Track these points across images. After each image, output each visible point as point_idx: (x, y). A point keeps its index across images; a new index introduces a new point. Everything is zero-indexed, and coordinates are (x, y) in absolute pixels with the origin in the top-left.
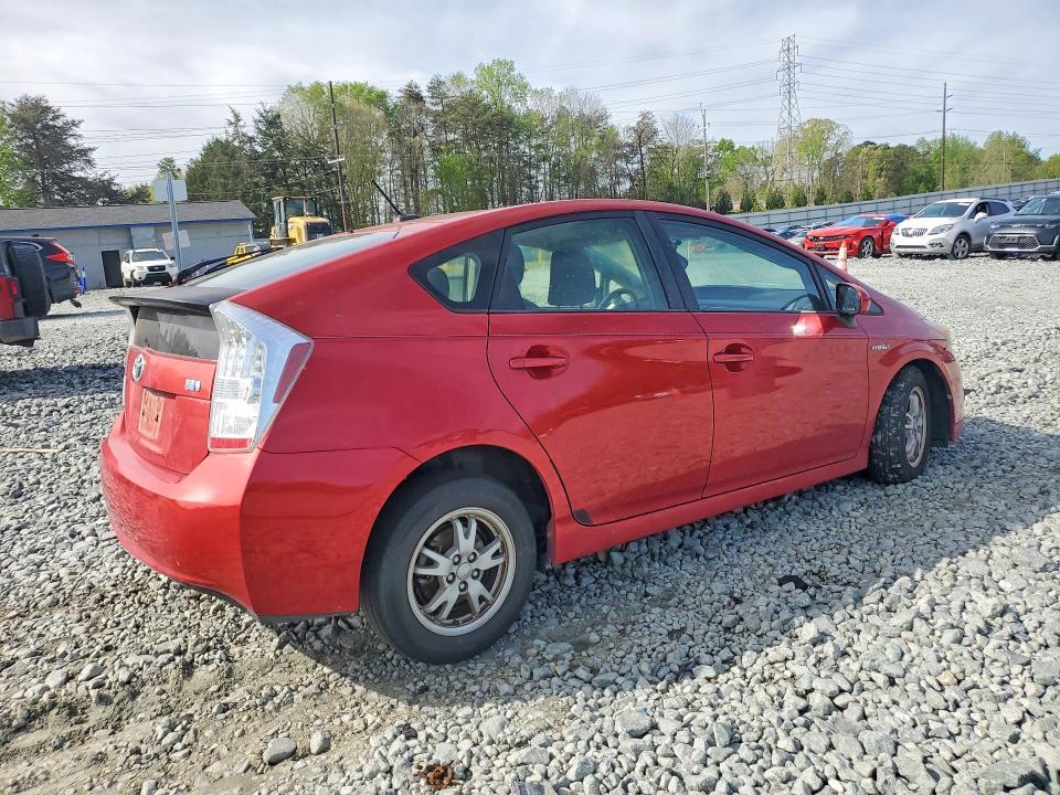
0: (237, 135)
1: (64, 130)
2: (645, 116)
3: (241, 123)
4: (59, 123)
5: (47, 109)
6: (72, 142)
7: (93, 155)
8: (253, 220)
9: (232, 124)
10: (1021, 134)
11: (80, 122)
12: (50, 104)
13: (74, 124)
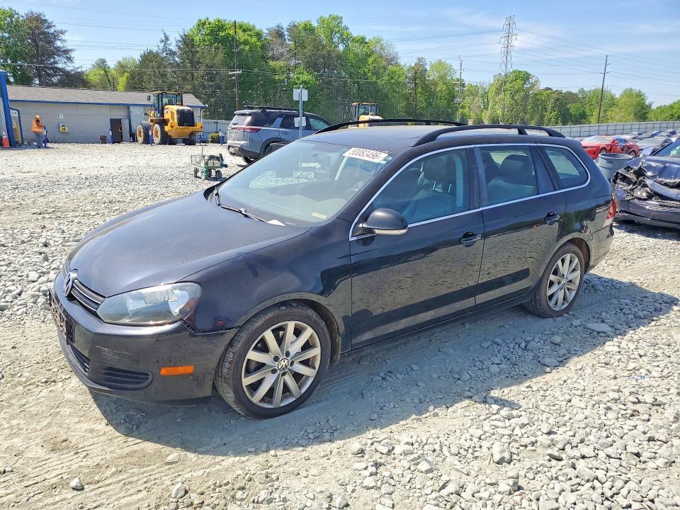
0: (165, 49)
1: (56, 36)
2: (420, 59)
3: (169, 42)
4: (52, 30)
5: (45, 21)
6: (58, 44)
7: (73, 55)
8: (202, 108)
9: (163, 41)
10: (643, 91)
11: (65, 32)
12: (46, 18)
13: (62, 32)
